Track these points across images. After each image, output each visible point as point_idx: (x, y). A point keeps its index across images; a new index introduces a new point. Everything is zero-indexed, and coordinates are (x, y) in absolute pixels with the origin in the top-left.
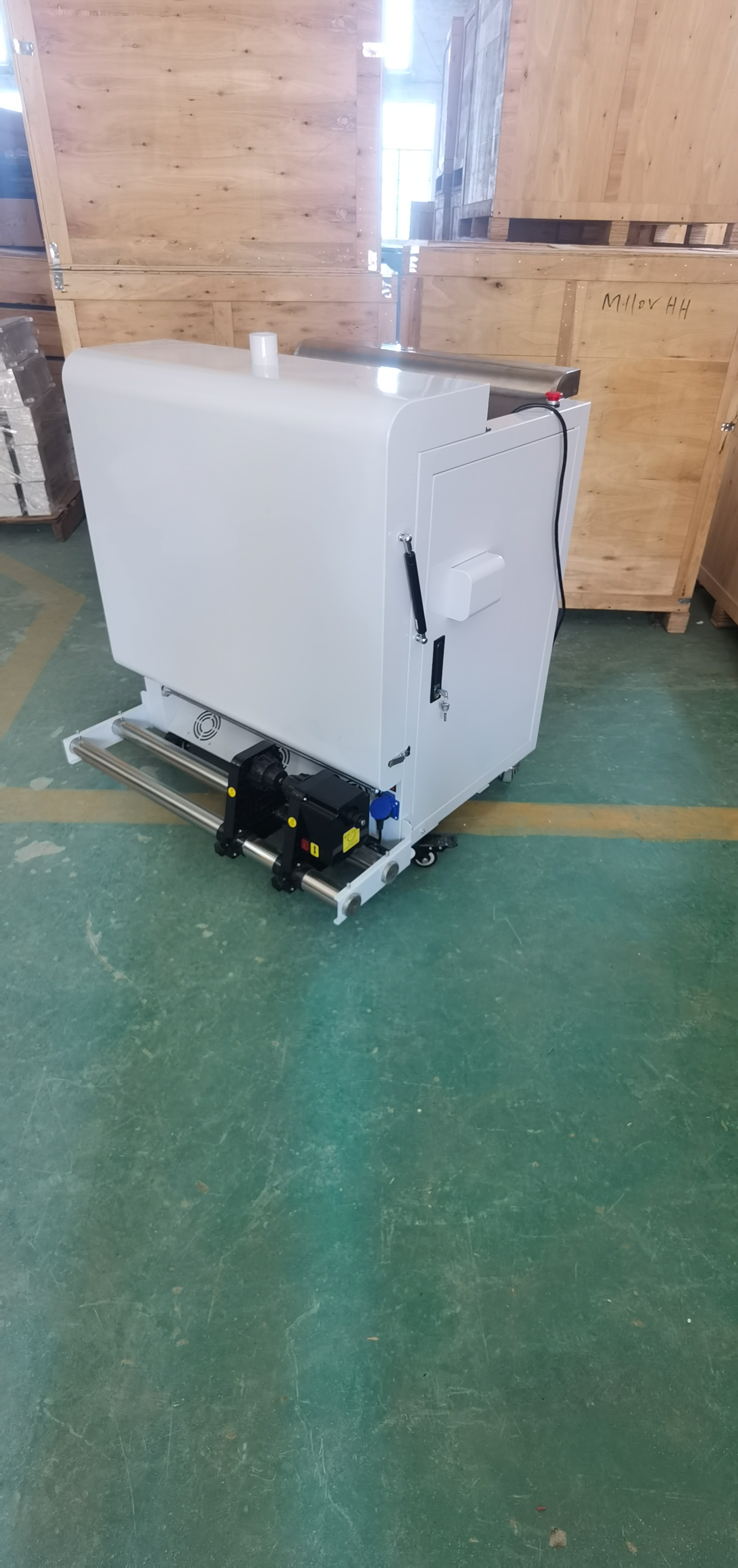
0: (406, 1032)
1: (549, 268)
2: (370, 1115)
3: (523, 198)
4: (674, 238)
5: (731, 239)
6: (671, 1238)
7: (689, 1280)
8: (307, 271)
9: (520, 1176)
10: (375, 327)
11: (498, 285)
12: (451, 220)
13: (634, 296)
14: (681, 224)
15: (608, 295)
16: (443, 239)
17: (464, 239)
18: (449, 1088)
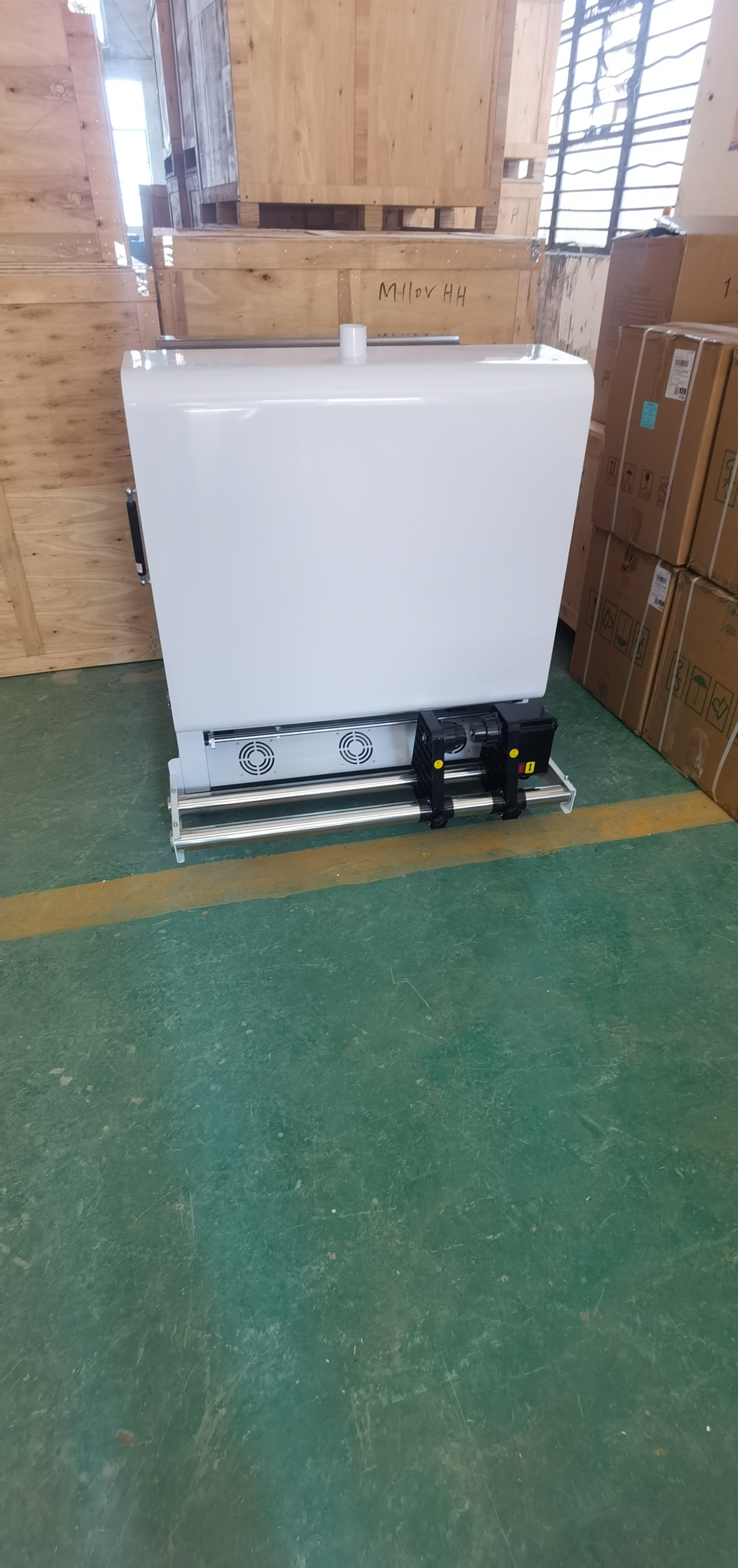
0: (329, 1151)
1: (318, 256)
2: (310, 1271)
3: (270, 181)
4: (421, 223)
5: (483, 223)
6: (664, 1329)
7: (695, 1377)
8: (44, 267)
9: (493, 1299)
10: (136, 330)
11: (265, 277)
12: (190, 205)
13: (409, 284)
14: (426, 208)
15: (383, 284)
16: (183, 227)
17: (209, 226)
18: (391, 1209)
